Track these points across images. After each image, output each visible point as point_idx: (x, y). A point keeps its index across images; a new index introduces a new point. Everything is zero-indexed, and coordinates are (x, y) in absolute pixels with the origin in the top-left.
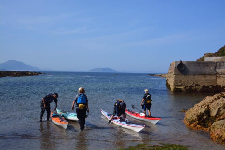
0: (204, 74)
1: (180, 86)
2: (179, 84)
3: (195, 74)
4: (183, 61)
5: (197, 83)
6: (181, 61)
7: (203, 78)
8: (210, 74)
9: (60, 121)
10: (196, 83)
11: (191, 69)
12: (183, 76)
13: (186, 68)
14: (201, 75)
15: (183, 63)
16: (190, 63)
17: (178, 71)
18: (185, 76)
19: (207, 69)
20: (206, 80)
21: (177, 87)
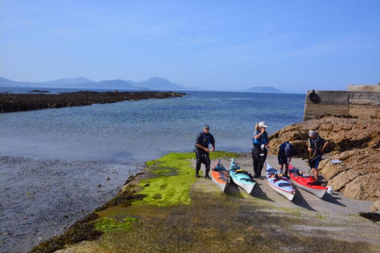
0: (337, 104)
1: (311, 115)
2: (310, 113)
3: (327, 104)
4: (315, 90)
5: (329, 113)
6: (314, 91)
7: (335, 108)
8: (342, 104)
9: (219, 178)
10: (327, 113)
11: (323, 99)
12: (315, 105)
13: (318, 97)
14: (334, 105)
15: (315, 92)
16: (322, 92)
17: (309, 100)
18: (317, 105)
19: (340, 99)
20: (337, 110)
21: (308, 116)
